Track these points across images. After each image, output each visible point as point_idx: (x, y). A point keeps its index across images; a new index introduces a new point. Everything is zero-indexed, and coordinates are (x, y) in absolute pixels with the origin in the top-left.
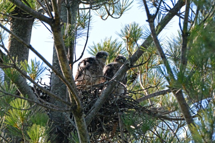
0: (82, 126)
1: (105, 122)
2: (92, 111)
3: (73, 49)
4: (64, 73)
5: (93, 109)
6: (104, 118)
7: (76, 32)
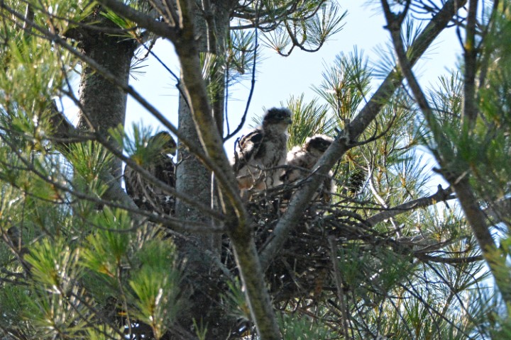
0: (250, 263)
1: (299, 270)
2: (270, 245)
3: (223, 110)
4: (207, 146)
5: (271, 240)
6: (296, 260)
7: (228, 72)
